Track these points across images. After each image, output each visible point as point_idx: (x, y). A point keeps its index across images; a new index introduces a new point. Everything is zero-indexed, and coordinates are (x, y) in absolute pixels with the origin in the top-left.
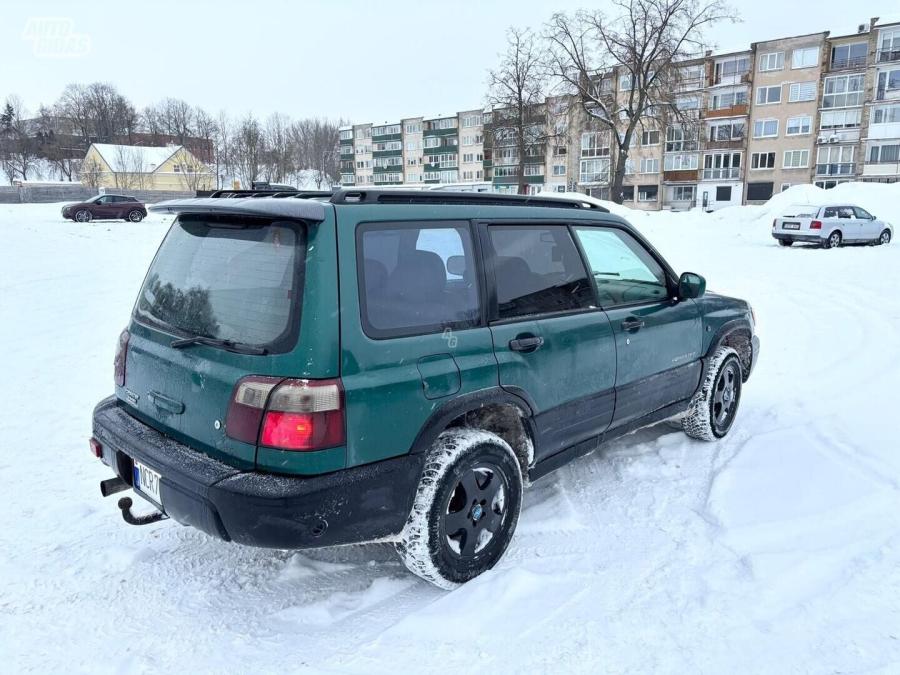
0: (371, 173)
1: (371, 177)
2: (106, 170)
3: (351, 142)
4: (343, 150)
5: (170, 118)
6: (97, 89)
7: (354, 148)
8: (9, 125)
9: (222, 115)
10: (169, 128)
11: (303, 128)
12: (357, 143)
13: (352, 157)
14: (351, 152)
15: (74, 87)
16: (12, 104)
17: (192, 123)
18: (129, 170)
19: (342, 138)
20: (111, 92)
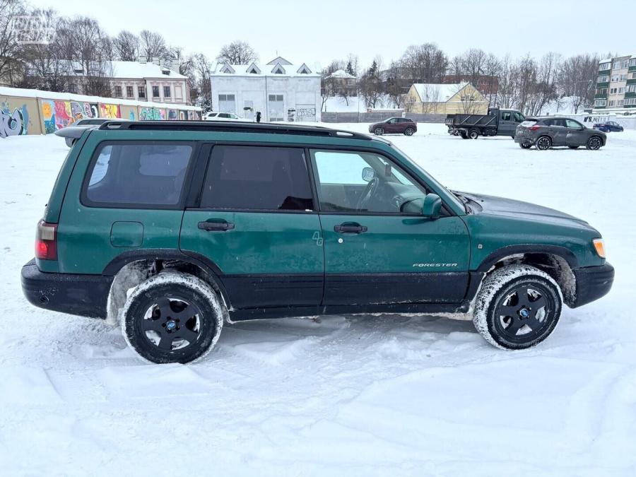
0: (622, 98)
1: (622, 101)
2: (418, 101)
3: (608, 73)
4: (600, 80)
5: (469, 62)
6: (427, 47)
7: (610, 77)
8: (373, 74)
9: (507, 58)
10: (468, 70)
11: (574, 62)
12: (613, 73)
13: (607, 85)
14: (607, 81)
15: (412, 47)
16: (377, 62)
17: (484, 66)
18: (430, 101)
19: (601, 70)
20: (434, 49)
